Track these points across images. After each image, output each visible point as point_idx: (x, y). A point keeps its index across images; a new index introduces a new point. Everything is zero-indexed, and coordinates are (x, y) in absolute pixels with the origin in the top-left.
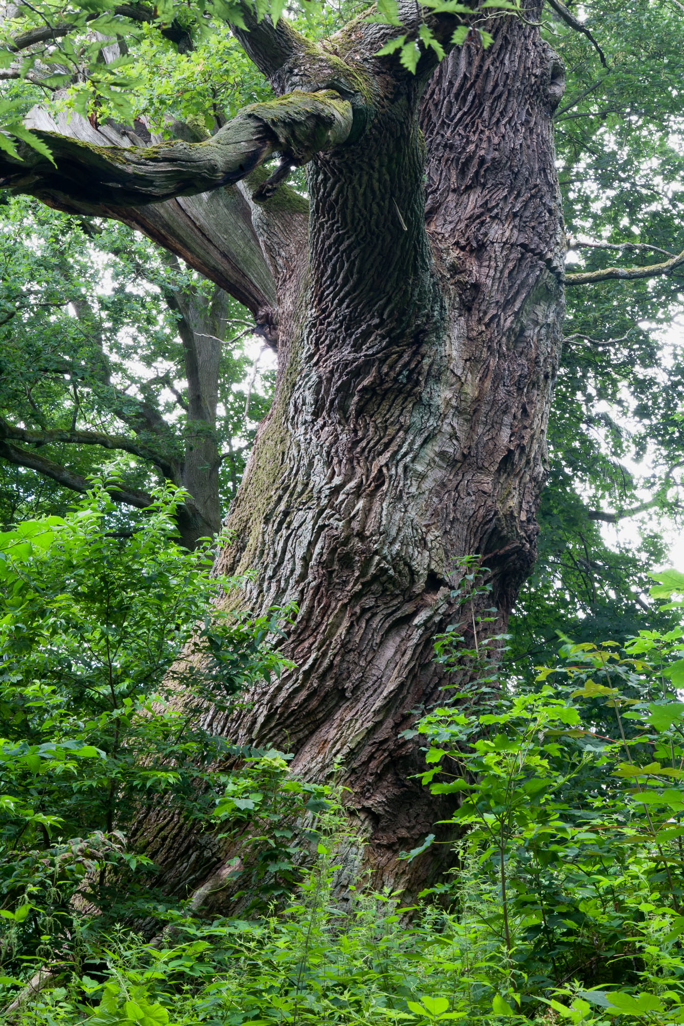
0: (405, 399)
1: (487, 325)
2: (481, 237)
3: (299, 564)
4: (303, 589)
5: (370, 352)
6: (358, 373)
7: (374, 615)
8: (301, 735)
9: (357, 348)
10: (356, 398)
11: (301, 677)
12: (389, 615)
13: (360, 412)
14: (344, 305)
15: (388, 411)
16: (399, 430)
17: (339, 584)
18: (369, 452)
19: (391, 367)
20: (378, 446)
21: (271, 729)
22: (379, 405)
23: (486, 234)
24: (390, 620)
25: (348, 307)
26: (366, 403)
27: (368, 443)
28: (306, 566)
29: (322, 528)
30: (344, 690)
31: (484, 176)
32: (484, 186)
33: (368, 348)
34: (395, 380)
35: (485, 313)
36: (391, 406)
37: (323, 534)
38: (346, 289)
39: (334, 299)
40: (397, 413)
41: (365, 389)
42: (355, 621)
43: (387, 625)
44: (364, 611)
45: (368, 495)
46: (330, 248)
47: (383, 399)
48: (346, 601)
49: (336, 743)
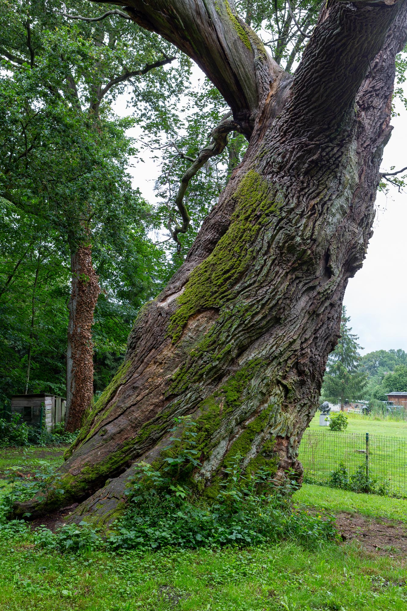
0: (330, 173)
1: (365, 148)
2: (370, 103)
3: (266, 245)
4: (266, 259)
5: (318, 143)
6: (310, 152)
7: (300, 282)
8: (253, 338)
9: (311, 138)
10: (306, 165)
11: (260, 307)
12: (306, 284)
13: (306, 173)
14: (311, 114)
15: (321, 177)
16: (324, 188)
17: (285, 260)
18: (309, 195)
19: (327, 154)
20: (314, 194)
21: (239, 332)
22: (317, 172)
23: (372, 102)
24: (307, 286)
25: (312, 115)
26: (311, 169)
27: (308, 191)
28: (269, 247)
29: (281, 228)
30: (280, 319)
31: (375, 73)
32: (374, 78)
33: (317, 141)
34: (328, 161)
35: (365, 142)
36: (323, 174)
37: (281, 231)
38: (316, 104)
39: (305, 109)
40: (325, 179)
41: (312, 161)
42: (292, 282)
43: (304, 289)
44: (297, 278)
45: (307, 217)
46: (315, 78)
47: (320, 170)
48: (288, 270)
49: (273, 346)
